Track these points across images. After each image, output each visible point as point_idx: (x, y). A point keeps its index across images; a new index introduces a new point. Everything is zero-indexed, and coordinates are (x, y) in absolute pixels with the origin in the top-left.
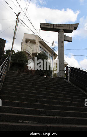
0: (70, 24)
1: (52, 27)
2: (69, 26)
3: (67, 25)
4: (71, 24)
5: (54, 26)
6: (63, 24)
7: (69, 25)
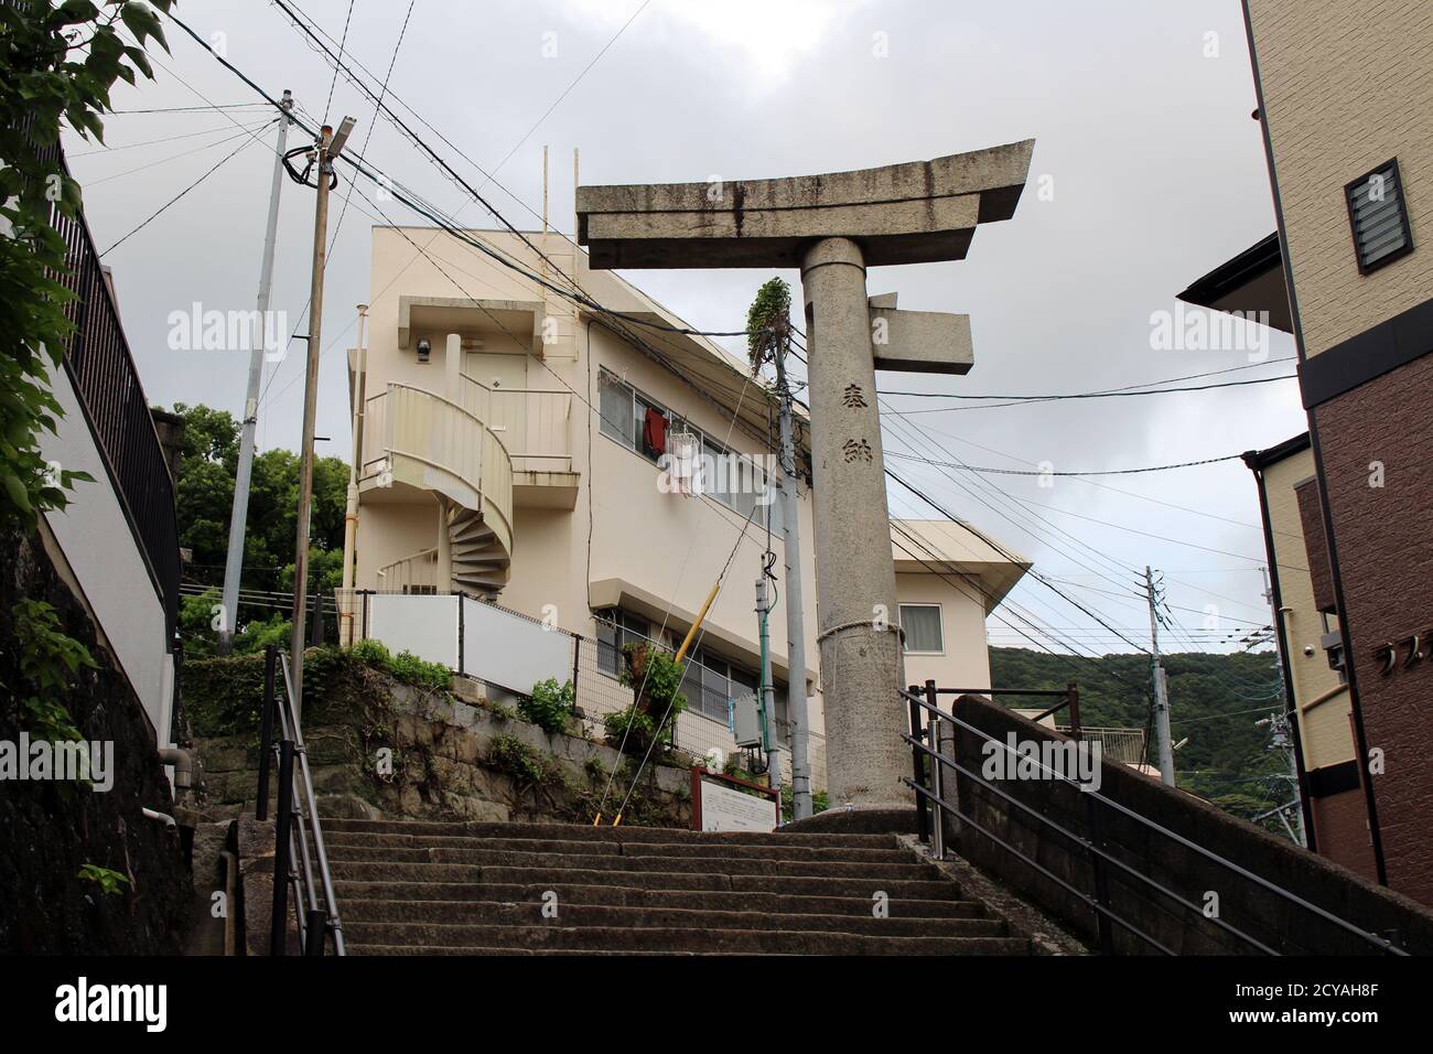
0: (927, 165)
1: (723, 226)
2: (920, 191)
3: (899, 172)
4: (946, 161)
5: (738, 213)
6: (847, 176)
7: (919, 175)
